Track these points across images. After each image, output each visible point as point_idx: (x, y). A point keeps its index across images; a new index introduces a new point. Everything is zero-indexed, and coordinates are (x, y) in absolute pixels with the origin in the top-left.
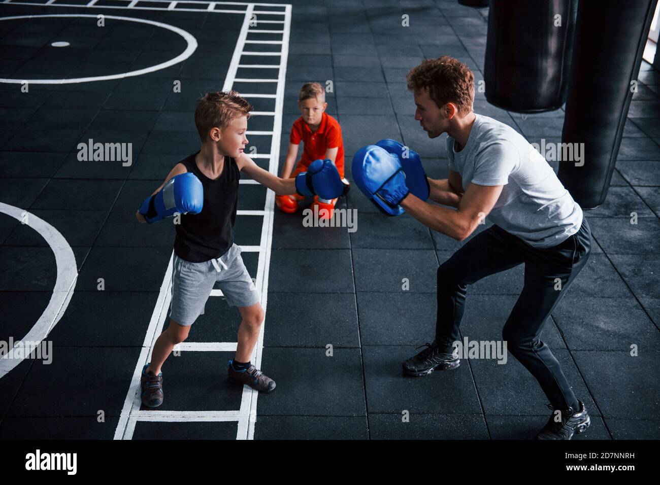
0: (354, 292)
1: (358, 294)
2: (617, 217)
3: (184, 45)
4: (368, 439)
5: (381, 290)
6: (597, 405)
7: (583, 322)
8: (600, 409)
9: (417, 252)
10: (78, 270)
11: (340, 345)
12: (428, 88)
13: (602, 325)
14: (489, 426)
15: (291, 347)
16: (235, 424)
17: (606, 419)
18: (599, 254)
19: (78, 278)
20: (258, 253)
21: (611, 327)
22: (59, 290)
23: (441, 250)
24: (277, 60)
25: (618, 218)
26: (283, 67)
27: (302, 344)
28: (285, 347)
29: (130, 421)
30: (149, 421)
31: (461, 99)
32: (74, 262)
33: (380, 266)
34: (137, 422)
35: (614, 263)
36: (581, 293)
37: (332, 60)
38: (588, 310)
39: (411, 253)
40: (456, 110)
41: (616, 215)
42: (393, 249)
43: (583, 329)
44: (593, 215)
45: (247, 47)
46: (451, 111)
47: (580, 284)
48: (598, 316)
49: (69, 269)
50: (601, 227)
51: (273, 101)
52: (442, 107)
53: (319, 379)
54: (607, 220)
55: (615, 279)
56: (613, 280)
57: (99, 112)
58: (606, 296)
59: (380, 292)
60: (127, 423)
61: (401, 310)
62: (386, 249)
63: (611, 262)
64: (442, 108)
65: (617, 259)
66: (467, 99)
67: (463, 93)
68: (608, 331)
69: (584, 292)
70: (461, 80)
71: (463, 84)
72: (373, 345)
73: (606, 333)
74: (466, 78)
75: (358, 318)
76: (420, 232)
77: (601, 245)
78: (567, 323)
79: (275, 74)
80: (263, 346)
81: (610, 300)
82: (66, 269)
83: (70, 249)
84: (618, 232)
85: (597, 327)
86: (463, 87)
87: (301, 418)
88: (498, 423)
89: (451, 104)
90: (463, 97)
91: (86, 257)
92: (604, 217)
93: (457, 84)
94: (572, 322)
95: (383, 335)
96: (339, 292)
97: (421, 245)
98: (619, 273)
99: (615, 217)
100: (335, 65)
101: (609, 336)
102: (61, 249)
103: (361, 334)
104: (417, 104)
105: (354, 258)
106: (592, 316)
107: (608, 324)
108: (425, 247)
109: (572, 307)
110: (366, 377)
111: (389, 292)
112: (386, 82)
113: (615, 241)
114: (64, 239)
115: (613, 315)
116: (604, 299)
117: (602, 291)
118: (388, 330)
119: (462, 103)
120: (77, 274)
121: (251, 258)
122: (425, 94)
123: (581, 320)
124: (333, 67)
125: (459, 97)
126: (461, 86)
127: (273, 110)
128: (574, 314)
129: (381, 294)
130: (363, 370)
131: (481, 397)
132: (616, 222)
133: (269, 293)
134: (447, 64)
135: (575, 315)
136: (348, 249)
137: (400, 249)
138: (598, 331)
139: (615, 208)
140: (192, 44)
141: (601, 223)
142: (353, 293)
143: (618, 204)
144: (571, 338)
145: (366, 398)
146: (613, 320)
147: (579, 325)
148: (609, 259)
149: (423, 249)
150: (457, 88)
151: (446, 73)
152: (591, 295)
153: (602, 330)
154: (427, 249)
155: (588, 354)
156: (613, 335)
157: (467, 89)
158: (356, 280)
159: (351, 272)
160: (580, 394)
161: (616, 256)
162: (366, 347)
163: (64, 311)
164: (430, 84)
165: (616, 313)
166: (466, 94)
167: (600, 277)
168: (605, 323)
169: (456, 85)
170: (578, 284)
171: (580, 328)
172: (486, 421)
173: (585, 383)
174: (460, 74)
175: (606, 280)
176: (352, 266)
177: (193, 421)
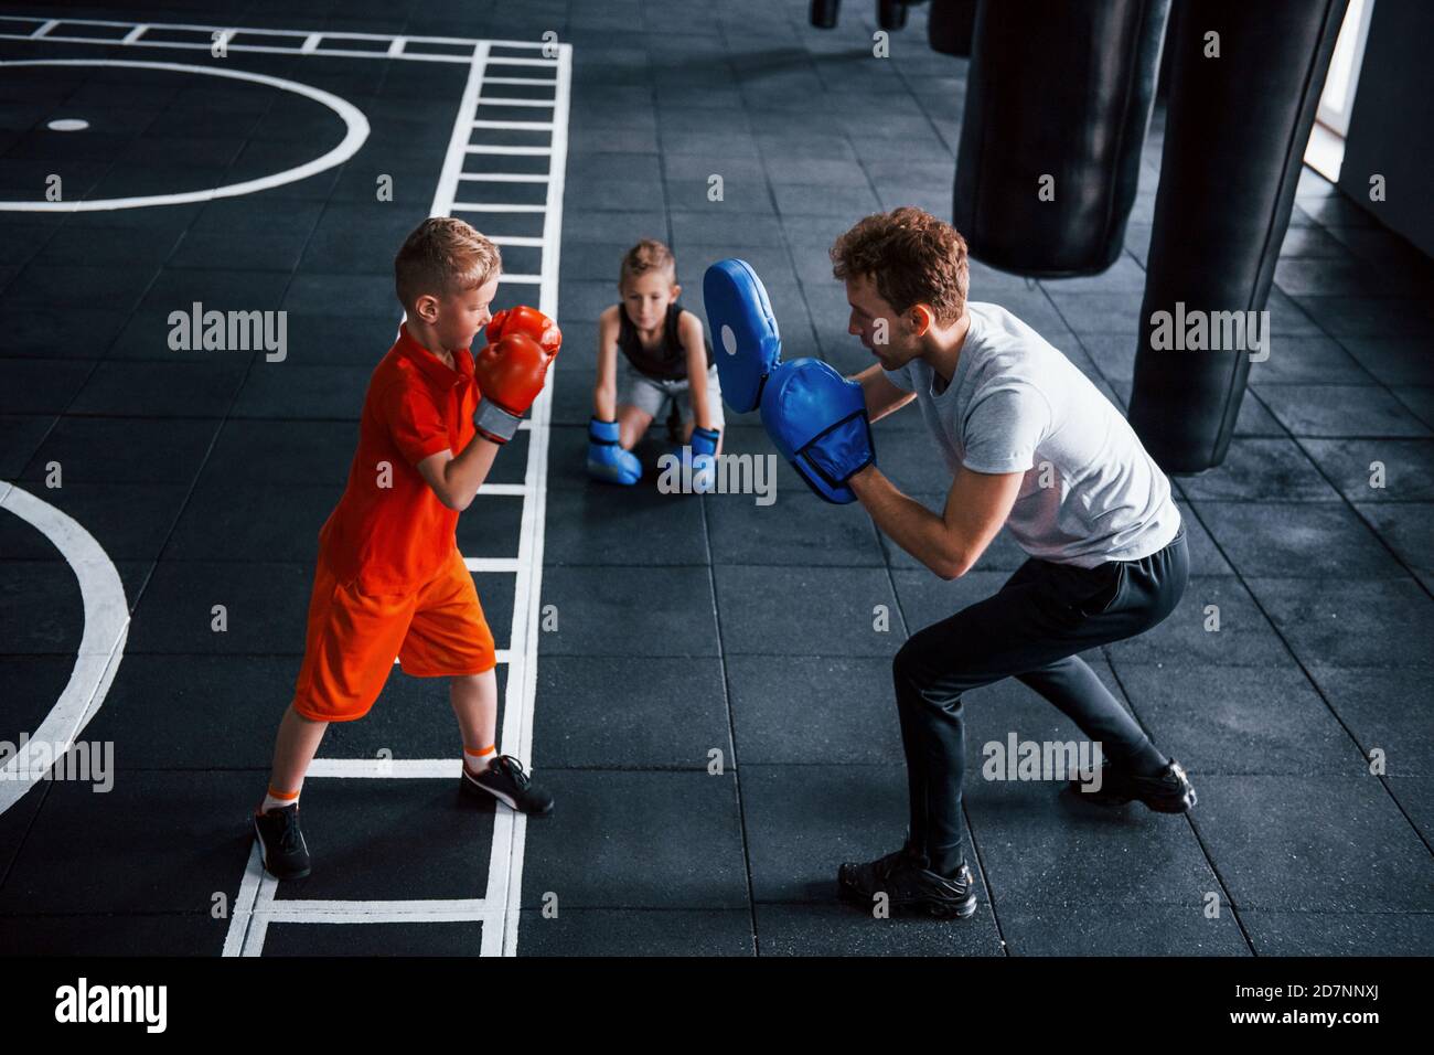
0: (720, 655)
1: (728, 658)
2: (1263, 500)
3: (340, 130)
4: (755, 955)
5: (776, 652)
6: (1221, 883)
7: (1194, 715)
8: (1230, 890)
9: (849, 573)
10: (129, 608)
11: (692, 766)
12: (873, 275)
13: (1233, 723)
14: (1002, 927)
15: (591, 768)
16: (477, 926)
17: (1240, 910)
18: (1227, 576)
19: (131, 626)
20: (515, 574)
21: (1251, 727)
22: (92, 652)
23: (899, 569)
24: (542, 165)
25: (1267, 503)
26: (556, 180)
27: (612, 762)
28: (578, 768)
29: (254, 923)
30: (296, 921)
31: (942, 297)
32: (122, 592)
33: (773, 602)
34: (270, 924)
35: (1257, 595)
36: (1190, 658)
37: (662, 167)
38: (1203, 692)
39: (837, 574)
40: (932, 318)
41: (1262, 496)
42: (800, 565)
43: (1193, 731)
44: (1213, 497)
45: (477, 136)
46: (920, 321)
47: (1189, 639)
48: (1224, 703)
49: (109, 608)
50: (1229, 521)
51: (537, 253)
52: (903, 312)
53: (649, 833)
54: (1243, 506)
55: (1260, 627)
56: (1254, 630)
57: (159, 272)
58: (1241, 662)
59: (773, 655)
60: (249, 925)
61: (818, 692)
62: (786, 565)
63: (1252, 594)
64: (903, 316)
65: (1264, 587)
66: (953, 296)
67: (946, 286)
68: (1245, 734)
69: (1196, 654)
70: (940, 261)
71: (945, 269)
72: (761, 764)
73: (1241, 737)
74: (950, 255)
75: (730, 707)
76: (855, 530)
77: (1230, 558)
78: (1162, 719)
79: (538, 194)
80: (532, 766)
81: (1249, 670)
82: (104, 607)
83: (111, 566)
84: (1264, 532)
85: (1223, 727)
86: (945, 274)
87: (615, 913)
88: (1020, 920)
89: (921, 307)
90: (946, 292)
91: (145, 583)
92: (1237, 500)
93: (933, 268)
94: (1172, 717)
95: (782, 742)
96: (688, 655)
97: (858, 559)
98: (1267, 617)
99: (1259, 500)
100: (669, 177)
101: (1246, 744)
102: (92, 566)
103: (737, 741)
104: (852, 304)
105: (718, 584)
106: (1213, 704)
107: (1244, 718)
108: (866, 562)
109: (1171, 685)
110: (748, 828)
111: (793, 656)
112: (778, 214)
113: (1258, 550)
114: (96, 544)
115: (1256, 701)
116: (1236, 670)
117: (1232, 653)
118: (791, 732)
119: (943, 304)
120: (129, 618)
121: (500, 584)
122: (869, 287)
123: (1190, 713)
124: (664, 181)
125: (938, 293)
126: (940, 273)
127: (538, 272)
128: (1175, 700)
129: (777, 660)
130: (742, 813)
131: (986, 869)
132: (1261, 512)
133: (540, 657)
134: (913, 227)
135: (1177, 702)
136: (707, 566)
137: (815, 566)
138: (1223, 733)
139: (1259, 482)
140: (358, 129)
141: (1230, 513)
142: (718, 657)
143: (1265, 473)
144: (1168, 747)
145: (749, 873)
146: (1256, 711)
147: (1186, 722)
148: (1247, 587)
149: (864, 566)
150: (932, 277)
151: (910, 245)
152: (1211, 661)
153: (1233, 732)
154: (871, 567)
155: (1206, 780)
156: (1256, 743)
157: (954, 278)
158: (723, 630)
159: (712, 612)
160: (1187, 861)
161: (1260, 581)
162: (746, 767)
163: (105, 695)
164: (878, 268)
165: (1262, 698)
166: (951, 286)
167: (1229, 623)
168: (1240, 717)
169: (931, 270)
170: (1183, 639)
171: (1187, 729)
172: (996, 917)
173: (1198, 838)
174: (938, 247)
175: (1242, 631)
176: (714, 602)
177: (388, 921)
